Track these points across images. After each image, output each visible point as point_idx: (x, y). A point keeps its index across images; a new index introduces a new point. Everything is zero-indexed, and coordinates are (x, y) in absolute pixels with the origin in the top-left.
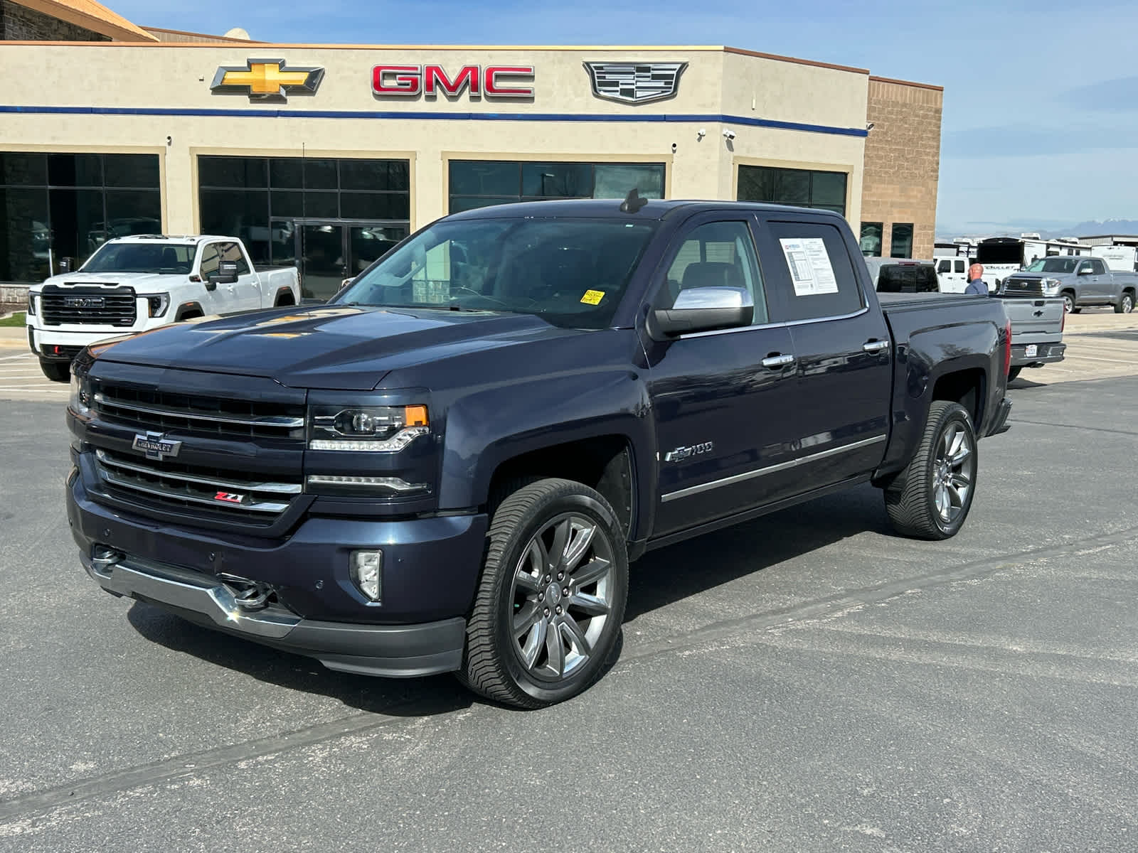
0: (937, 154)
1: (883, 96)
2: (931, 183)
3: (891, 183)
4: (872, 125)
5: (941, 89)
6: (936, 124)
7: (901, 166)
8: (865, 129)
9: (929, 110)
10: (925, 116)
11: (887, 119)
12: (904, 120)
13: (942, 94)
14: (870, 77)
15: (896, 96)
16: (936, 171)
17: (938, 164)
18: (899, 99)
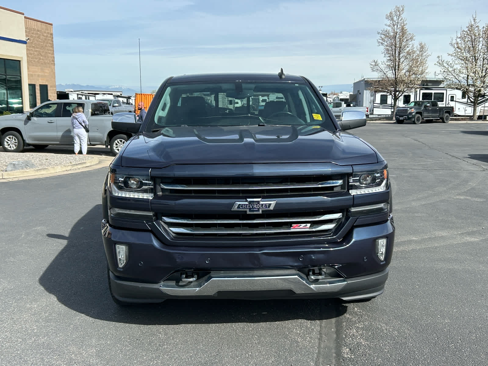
0: (53, 54)
1: (29, 25)
2: (53, 66)
3: (36, 66)
4: (29, 39)
5: (52, 25)
6: (52, 40)
7: (40, 59)
8: (25, 40)
9: (48, 33)
10: (47, 36)
11: (32, 36)
12: (39, 37)
13: (52, 27)
14: (25, 17)
15: (34, 25)
16: (54, 61)
17: (54, 58)
18: (36, 28)
